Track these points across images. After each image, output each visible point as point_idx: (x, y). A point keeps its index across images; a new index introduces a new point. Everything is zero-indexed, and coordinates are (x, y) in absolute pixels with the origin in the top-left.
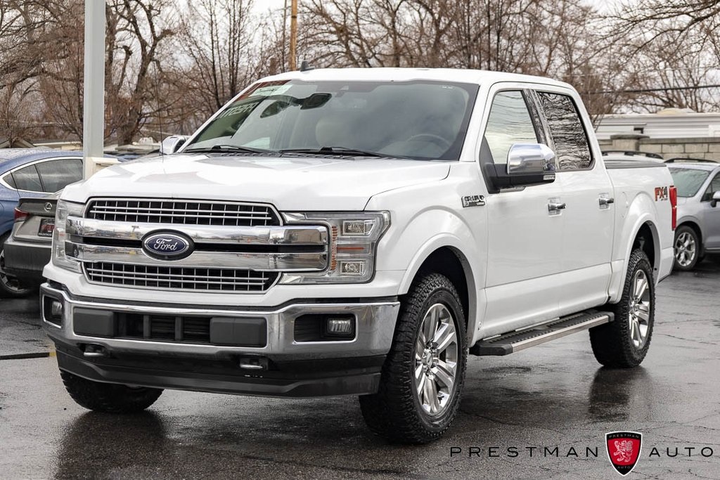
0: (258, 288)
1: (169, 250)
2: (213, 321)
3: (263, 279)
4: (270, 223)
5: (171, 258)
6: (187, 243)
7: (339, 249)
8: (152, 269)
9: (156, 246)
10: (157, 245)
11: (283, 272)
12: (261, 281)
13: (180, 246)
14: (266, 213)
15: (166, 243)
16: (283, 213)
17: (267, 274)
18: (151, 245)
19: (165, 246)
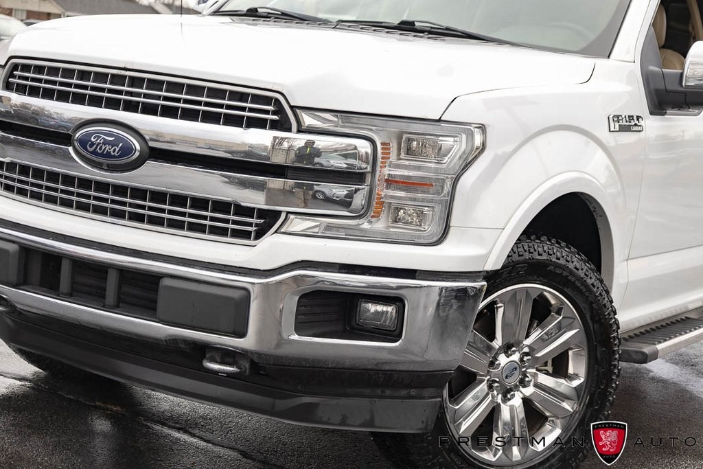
0: (246, 235)
1: (108, 155)
2: (166, 282)
3: (255, 221)
4: (275, 126)
5: (112, 168)
7: (391, 182)
8: (85, 183)
9: (91, 147)
10: (93, 144)
11: (288, 213)
12: (250, 225)
13: (127, 150)
14: (271, 108)
15: (106, 142)
16: (298, 111)
17: (262, 213)
19: (103, 148)
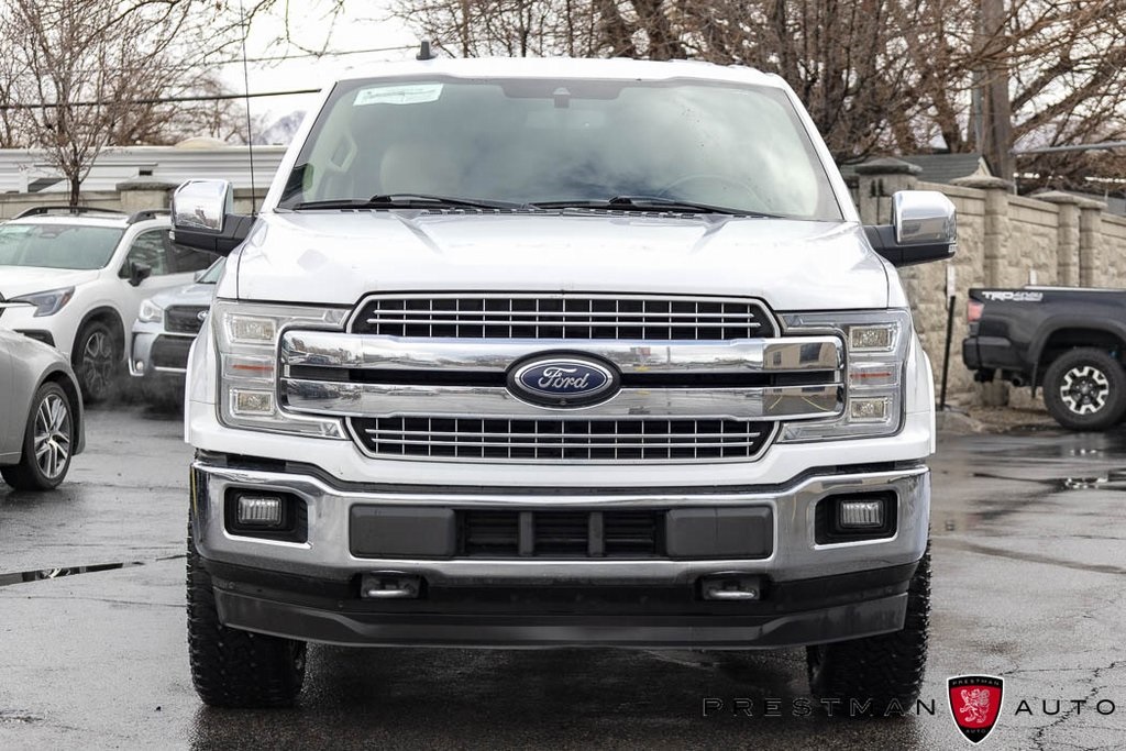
0: (740, 452)
1: (571, 389)
2: (673, 515)
3: (748, 435)
4: (756, 333)
5: (572, 403)
6: (610, 376)
7: (864, 376)
8: (522, 426)
10: (546, 379)
11: (782, 422)
12: (744, 439)
13: (596, 379)
14: (749, 315)
15: (565, 375)
16: (779, 315)
17: (755, 426)
18: (531, 380)
19: (563, 381)
